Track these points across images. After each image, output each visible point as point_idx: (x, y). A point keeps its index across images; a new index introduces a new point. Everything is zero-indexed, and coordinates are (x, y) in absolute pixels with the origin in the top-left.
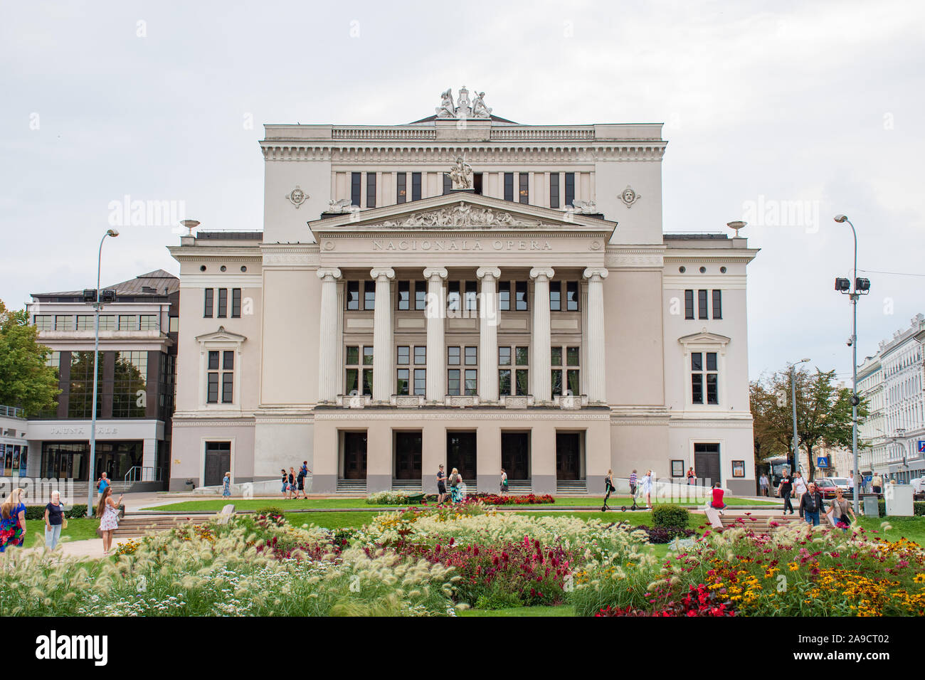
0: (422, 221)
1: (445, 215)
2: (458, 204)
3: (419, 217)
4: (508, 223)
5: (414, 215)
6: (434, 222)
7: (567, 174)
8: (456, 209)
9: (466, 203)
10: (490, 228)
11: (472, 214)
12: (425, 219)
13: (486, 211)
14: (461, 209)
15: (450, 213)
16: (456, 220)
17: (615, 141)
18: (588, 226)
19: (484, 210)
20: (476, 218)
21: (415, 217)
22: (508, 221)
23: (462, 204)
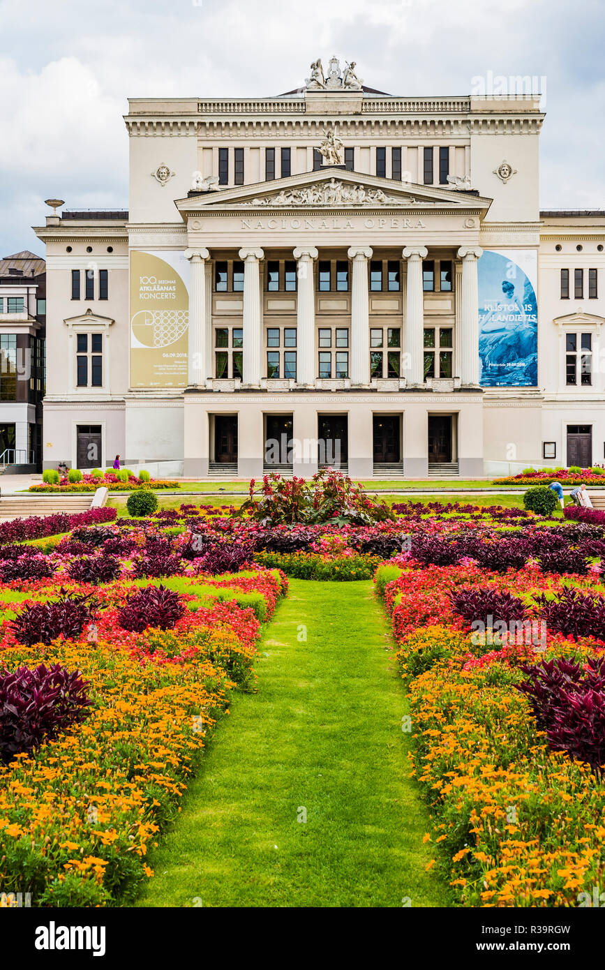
0: (292, 198)
1: (315, 192)
2: (329, 181)
3: (289, 194)
4: (380, 201)
5: (283, 192)
6: (304, 200)
7: (441, 148)
8: (326, 186)
9: (337, 180)
10: (361, 205)
11: (343, 191)
12: (295, 196)
13: (358, 188)
14: (332, 185)
15: (320, 190)
16: (326, 198)
17: (491, 113)
18: (462, 203)
19: (355, 187)
20: (347, 195)
21: (285, 194)
22: (380, 198)
23: (333, 180)
